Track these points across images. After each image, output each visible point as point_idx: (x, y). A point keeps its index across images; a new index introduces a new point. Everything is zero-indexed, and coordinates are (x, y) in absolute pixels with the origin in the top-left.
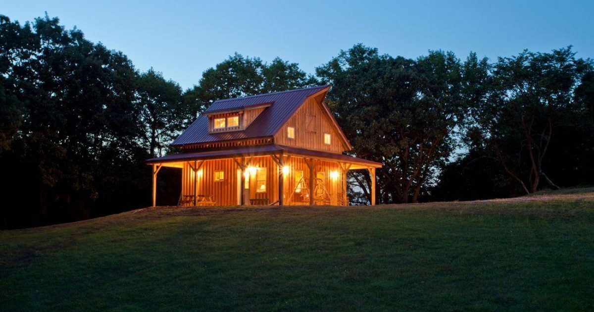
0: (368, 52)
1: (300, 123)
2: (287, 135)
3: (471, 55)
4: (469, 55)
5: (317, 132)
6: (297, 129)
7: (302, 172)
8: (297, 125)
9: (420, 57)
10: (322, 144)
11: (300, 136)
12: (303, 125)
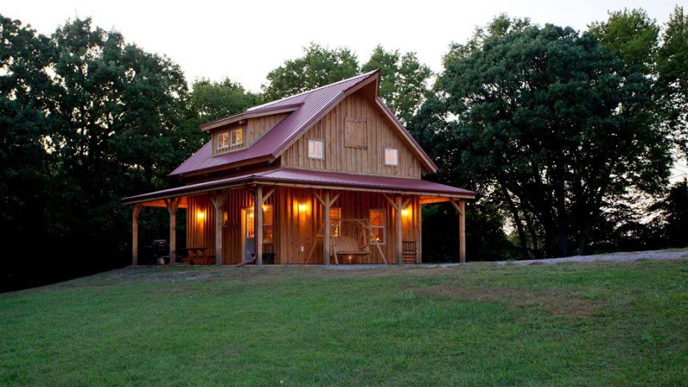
0: (514, 25)
1: (333, 132)
2: (307, 154)
3: (676, 11)
4: (673, 12)
5: (369, 147)
6: (327, 144)
7: (340, 209)
8: (328, 136)
9: (593, 23)
10: (379, 165)
11: (334, 154)
12: (340, 135)
